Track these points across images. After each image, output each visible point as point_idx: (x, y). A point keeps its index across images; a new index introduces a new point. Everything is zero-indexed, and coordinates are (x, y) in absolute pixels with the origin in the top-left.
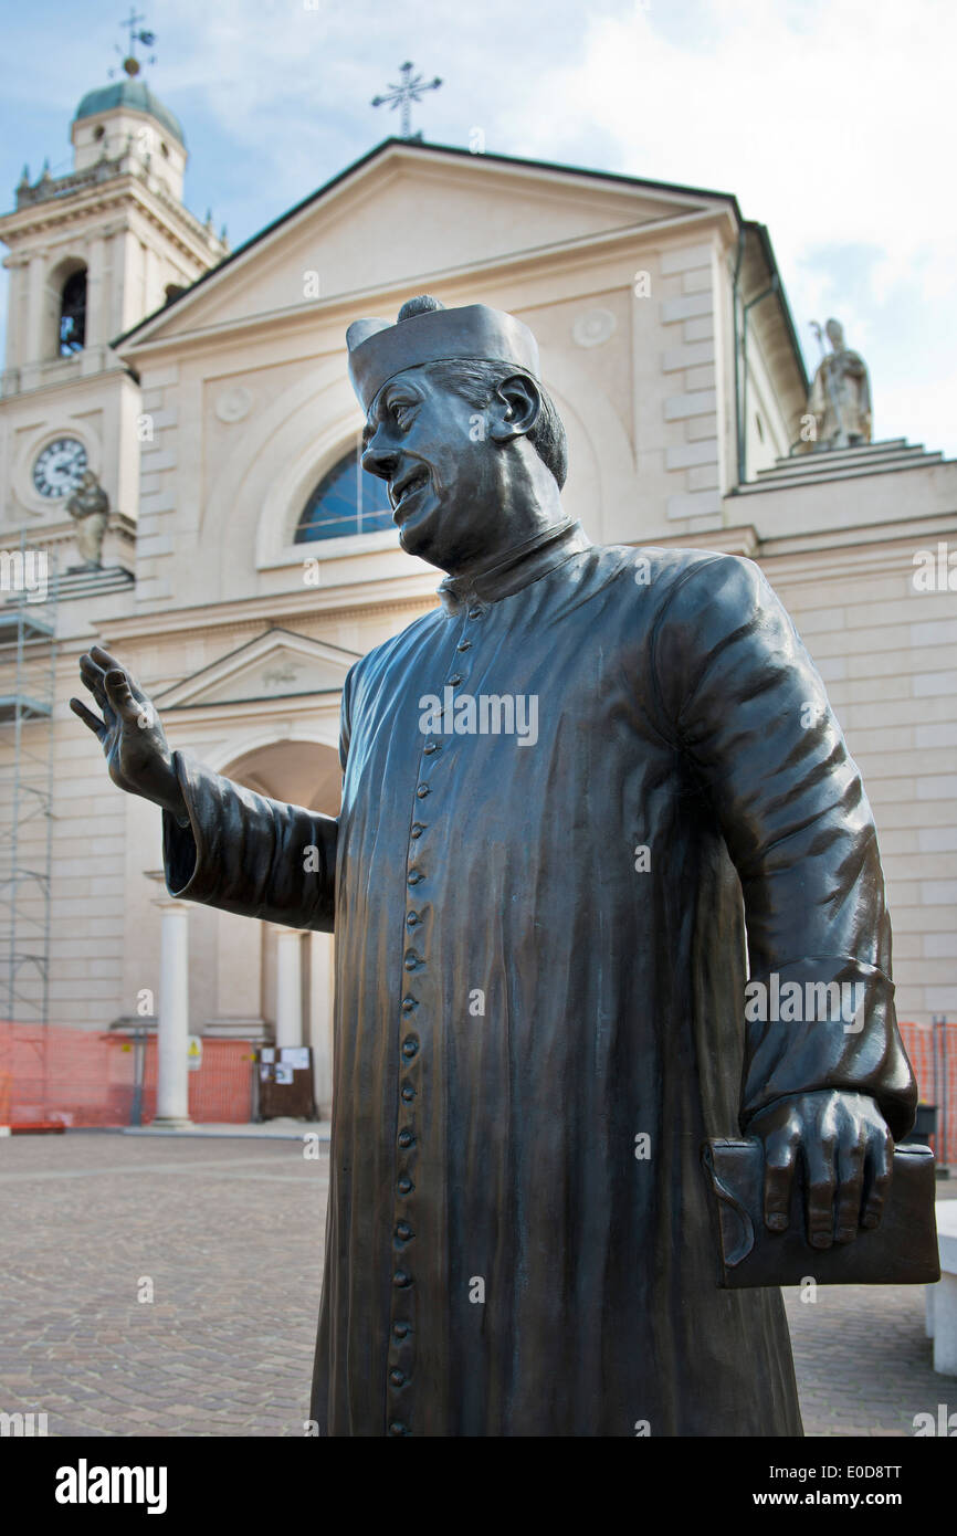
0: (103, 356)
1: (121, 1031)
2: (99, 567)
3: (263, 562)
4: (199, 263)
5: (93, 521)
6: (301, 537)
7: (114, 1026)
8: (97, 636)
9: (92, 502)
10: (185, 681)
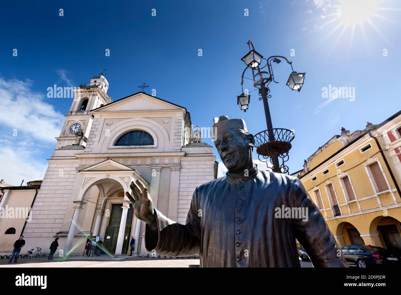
0: (88, 112)
1: (58, 235)
2: (79, 145)
3: (110, 148)
4: (107, 102)
5: (79, 137)
6: (116, 145)
7: (57, 234)
8: (75, 156)
9: (80, 134)
10: (91, 166)
